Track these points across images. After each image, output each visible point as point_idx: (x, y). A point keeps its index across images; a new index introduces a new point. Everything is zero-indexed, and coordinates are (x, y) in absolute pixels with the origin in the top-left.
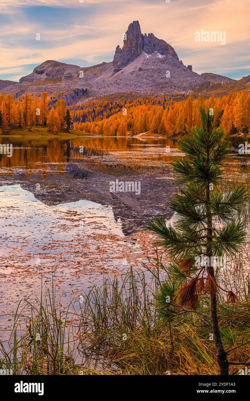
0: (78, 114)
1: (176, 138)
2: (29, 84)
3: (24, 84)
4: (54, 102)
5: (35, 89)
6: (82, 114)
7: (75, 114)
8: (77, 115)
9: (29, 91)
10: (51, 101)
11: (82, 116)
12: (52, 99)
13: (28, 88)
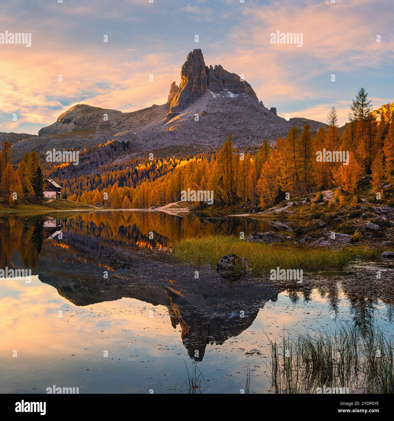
0: (114, 176)
1: (205, 212)
2: (51, 137)
3: (43, 137)
4: (81, 160)
5: (57, 143)
6: (119, 176)
7: (110, 177)
8: (112, 178)
9: (50, 146)
11: (118, 179)
13: (49, 143)
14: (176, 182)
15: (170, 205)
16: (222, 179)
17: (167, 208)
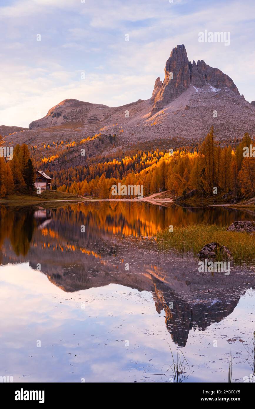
0: (101, 168)
1: (188, 202)
2: (41, 130)
3: (34, 131)
4: (70, 152)
5: (48, 136)
8: (99, 169)
9: (40, 139)
10: (67, 151)
11: (106, 171)
12: (69, 149)
13: (39, 136)
14: (160, 173)
15: (154, 195)
16: (204, 170)
17: (151, 199)
